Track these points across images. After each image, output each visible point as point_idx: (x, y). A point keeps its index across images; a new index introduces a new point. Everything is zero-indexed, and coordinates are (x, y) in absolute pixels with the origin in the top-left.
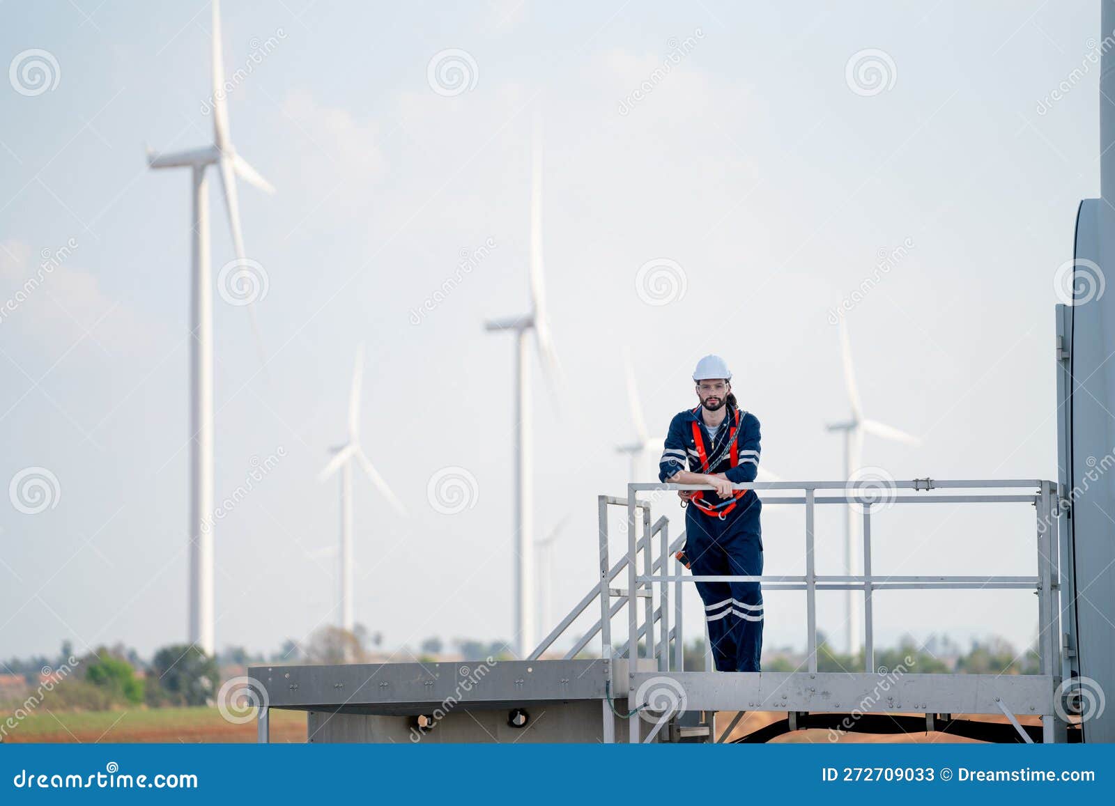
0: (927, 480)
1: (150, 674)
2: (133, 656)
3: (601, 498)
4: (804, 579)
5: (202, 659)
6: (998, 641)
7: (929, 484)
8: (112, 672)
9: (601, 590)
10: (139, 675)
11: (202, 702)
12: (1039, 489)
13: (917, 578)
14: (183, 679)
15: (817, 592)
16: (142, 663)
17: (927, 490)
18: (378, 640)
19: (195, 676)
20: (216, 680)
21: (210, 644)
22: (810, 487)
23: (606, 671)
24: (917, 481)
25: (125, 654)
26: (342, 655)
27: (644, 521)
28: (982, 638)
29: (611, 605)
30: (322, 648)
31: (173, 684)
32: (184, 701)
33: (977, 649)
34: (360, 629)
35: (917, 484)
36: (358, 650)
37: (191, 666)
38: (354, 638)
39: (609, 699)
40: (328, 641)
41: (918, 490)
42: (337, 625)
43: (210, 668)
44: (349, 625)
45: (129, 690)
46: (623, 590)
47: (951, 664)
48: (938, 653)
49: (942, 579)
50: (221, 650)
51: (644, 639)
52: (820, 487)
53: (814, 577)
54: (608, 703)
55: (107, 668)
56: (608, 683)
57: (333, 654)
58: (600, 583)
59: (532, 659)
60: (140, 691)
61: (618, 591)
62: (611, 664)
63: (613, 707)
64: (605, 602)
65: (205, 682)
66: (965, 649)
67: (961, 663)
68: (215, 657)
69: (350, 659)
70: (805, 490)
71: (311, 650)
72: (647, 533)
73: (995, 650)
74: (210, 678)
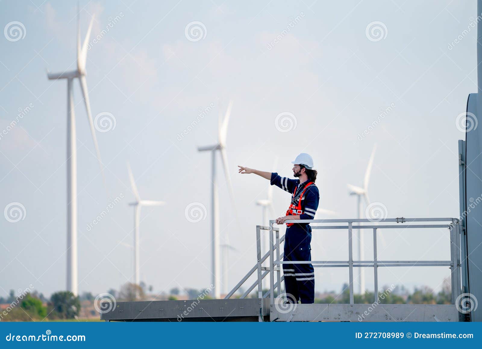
0: (402, 218)
1: (49, 304)
2: (41, 296)
3: (257, 226)
4: (348, 262)
5: (72, 298)
6: (426, 288)
7: (403, 220)
8: (32, 304)
9: (258, 267)
10: (44, 305)
11: (73, 317)
12: (452, 222)
13: (398, 262)
14: (64, 306)
15: (354, 268)
16: (46, 300)
17: (402, 222)
18: (151, 289)
19: (69, 306)
20: (78, 307)
21: (76, 291)
22: (350, 221)
23: (260, 303)
24: (397, 219)
25: (38, 296)
26: (135, 296)
27: (276, 237)
28: (419, 287)
29: (262, 273)
30: (126, 292)
31: (60, 309)
32: (65, 317)
33: (417, 292)
34: (142, 284)
35: (397, 220)
36: (142, 294)
37: (68, 301)
38: (140, 288)
39: (261, 316)
40: (129, 289)
41: (398, 222)
42: (133, 282)
43: (76, 301)
44: (138, 282)
45: (40, 312)
46: (267, 268)
47: (405, 298)
48: (400, 293)
49: (409, 262)
50: (81, 294)
51: (276, 289)
52: (355, 222)
53: (352, 261)
54: (261, 318)
55: (30, 302)
56: (261, 309)
57: (131, 296)
58: (257, 264)
59: (227, 298)
60: (45, 312)
61: (265, 268)
62: (262, 300)
63: (263, 319)
64: (259, 273)
65: (74, 308)
66: (412, 292)
67: (410, 298)
68: (78, 297)
69: (138, 298)
70: (348, 223)
71: (121, 293)
72: (277, 242)
73: (424, 292)
74: (76, 306)
